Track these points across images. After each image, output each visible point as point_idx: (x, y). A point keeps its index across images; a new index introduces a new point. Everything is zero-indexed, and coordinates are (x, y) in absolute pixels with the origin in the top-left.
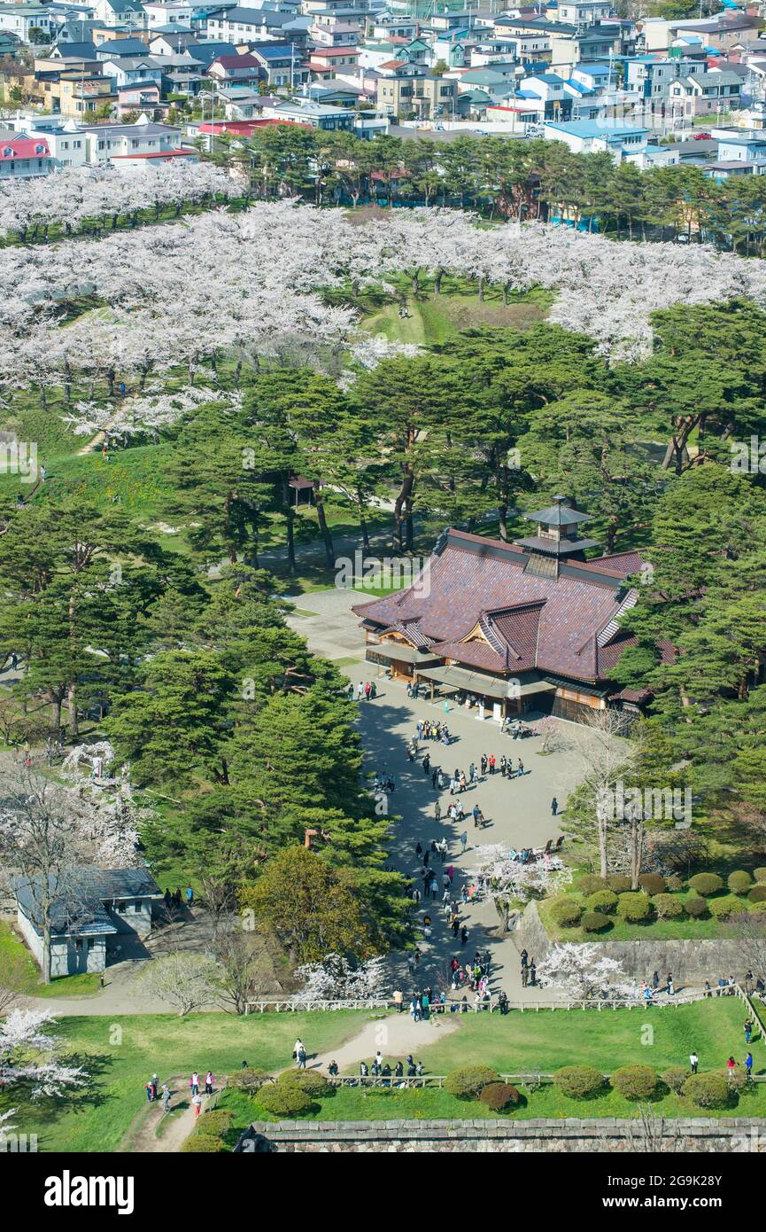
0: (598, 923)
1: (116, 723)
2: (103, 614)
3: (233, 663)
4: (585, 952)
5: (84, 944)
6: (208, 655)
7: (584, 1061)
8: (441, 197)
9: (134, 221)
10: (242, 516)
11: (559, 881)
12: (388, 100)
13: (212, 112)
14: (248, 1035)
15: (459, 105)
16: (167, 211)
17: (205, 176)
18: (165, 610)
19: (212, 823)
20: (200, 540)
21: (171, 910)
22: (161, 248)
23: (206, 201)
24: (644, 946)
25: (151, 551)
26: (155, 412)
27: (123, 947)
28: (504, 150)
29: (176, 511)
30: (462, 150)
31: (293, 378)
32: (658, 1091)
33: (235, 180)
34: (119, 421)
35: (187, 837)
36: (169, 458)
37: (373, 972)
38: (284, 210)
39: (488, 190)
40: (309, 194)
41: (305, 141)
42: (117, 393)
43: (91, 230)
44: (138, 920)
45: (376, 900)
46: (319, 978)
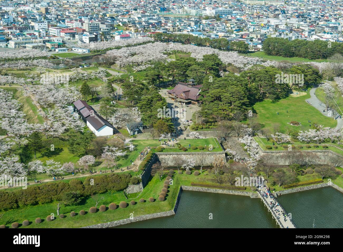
0: (196, 129)
1: (139, 105)
2: (137, 92)
3: (152, 98)
4: (195, 132)
5: (135, 131)
6: (149, 97)
7: (194, 145)
8: (178, 41)
9: (140, 44)
10: (154, 80)
11: (192, 124)
12: (171, 29)
13: (150, 31)
14: (154, 142)
15: (180, 30)
16: (144, 43)
17: (149, 39)
18: (144, 91)
19: (150, 117)
20: (148, 83)
21: (145, 128)
22: (144, 47)
23: (149, 42)
24: (202, 132)
25: (143, 84)
26: (143, 67)
27: (139, 132)
28: (185, 36)
29: (145, 80)
30: (180, 36)
31: (160, 63)
32: (203, 149)
33: (153, 39)
34: (138, 68)
35: (147, 119)
36: (145, 73)
37: (169, 135)
38: (158, 43)
39: (183, 40)
40: (162, 41)
41: (161, 34)
42: (139, 65)
43: (135, 45)
44: (141, 129)
45: (170, 126)
46: (163, 135)
